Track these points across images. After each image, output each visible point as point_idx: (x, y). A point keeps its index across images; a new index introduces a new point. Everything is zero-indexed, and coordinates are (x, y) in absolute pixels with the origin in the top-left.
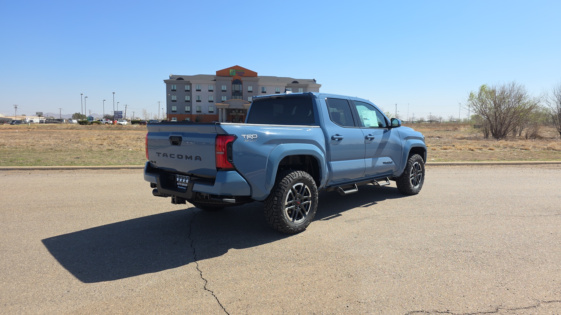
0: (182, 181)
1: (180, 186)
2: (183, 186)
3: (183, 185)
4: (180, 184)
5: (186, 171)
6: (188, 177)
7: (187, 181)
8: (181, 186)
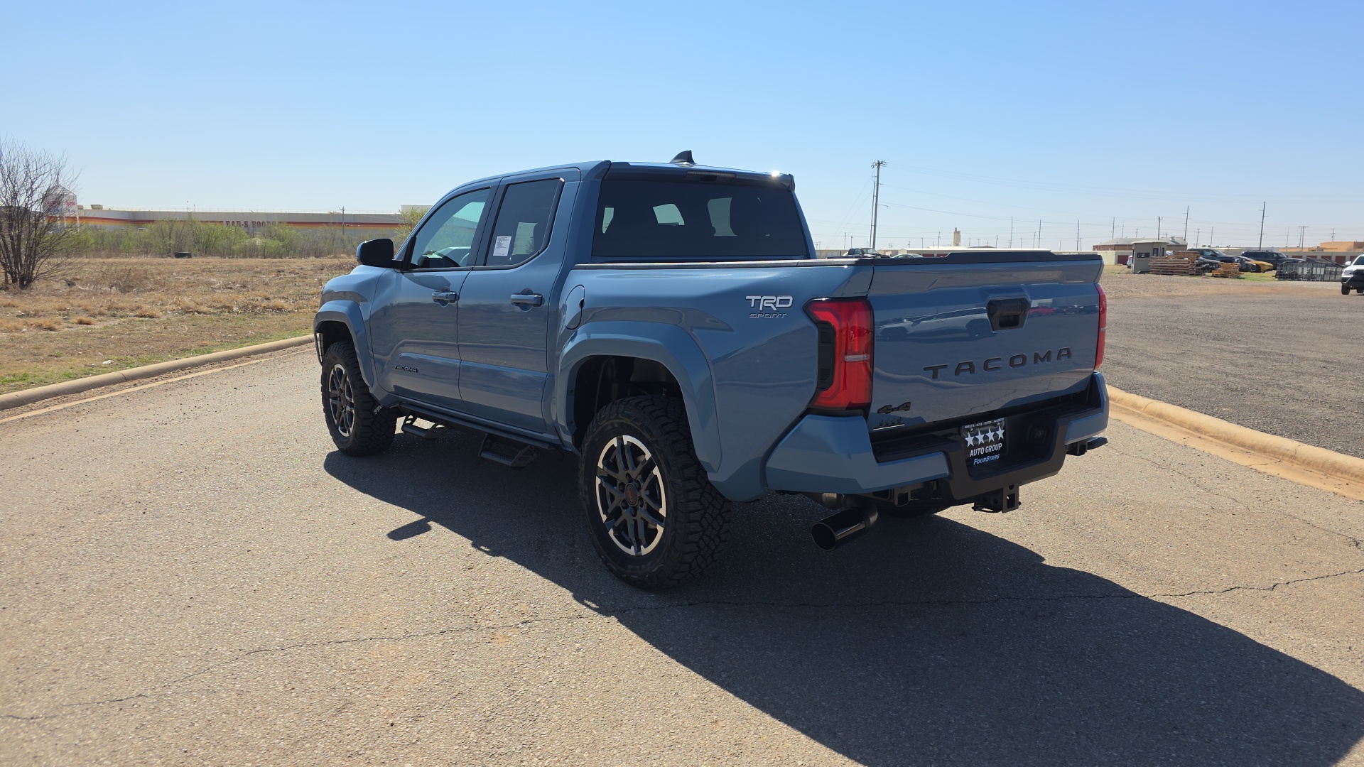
0: (986, 438)
1: (979, 456)
2: (991, 454)
3: (990, 449)
4: (981, 450)
5: (996, 406)
6: (1002, 419)
7: (1000, 433)
8: (985, 455)
